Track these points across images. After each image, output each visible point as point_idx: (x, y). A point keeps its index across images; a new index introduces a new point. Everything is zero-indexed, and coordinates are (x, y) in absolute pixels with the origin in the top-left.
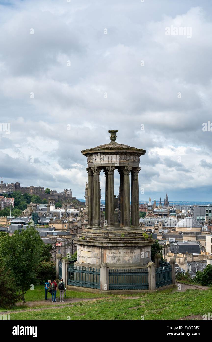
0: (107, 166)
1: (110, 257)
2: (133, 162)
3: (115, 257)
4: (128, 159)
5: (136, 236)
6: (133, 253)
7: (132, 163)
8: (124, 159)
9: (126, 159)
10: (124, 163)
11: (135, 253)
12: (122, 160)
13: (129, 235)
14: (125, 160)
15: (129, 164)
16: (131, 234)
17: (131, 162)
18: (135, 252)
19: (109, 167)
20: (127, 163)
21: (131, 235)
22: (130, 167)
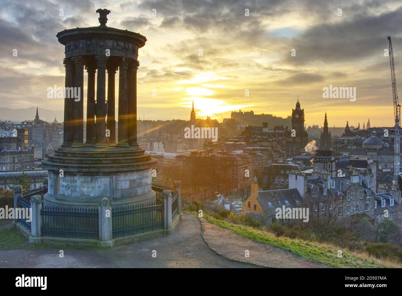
0: (72, 57)
1: (63, 186)
3: (69, 188)
4: (102, 44)
5: (107, 157)
6: (96, 182)
8: (95, 45)
9: (97, 44)
11: (100, 182)
12: (92, 47)
18: (99, 180)
19: (75, 57)
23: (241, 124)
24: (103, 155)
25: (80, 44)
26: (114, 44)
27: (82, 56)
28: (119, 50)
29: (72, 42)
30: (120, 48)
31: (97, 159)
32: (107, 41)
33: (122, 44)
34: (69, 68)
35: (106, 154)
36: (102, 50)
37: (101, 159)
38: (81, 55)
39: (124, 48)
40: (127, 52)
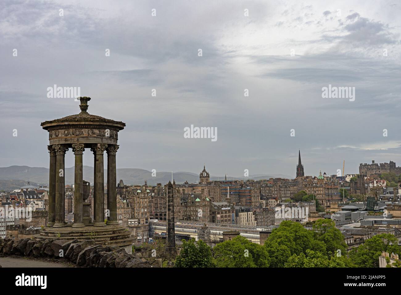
0: (54, 145)
2: (87, 137)
4: (78, 133)
5: (82, 236)
7: (85, 138)
8: (72, 134)
9: (74, 133)
10: (72, 139)
12: (69, 136)
13: (71, 235)
14: (73, 136)
15: (79, 141)
16: (73, 233)
17: (83, 137)
19: (56, 145)
20: (76, 139)
21: (74, 235)
22: (80, 144)
23: (375, 182)
24: (79, 234)
25: (60, 134)
26: (89, 132)
27: (61, 145)
28: (95, 137)
29: (53, 131)
30: (95, 135)
31: (73, 237)
32: (83, 130)
33: (97, 131)
34: (52, 154)
35: (81, 233)
36: (78, 138)
37: (77, 237)
38: (60, 143)
39: (99, 134)
40: (102, 138)
